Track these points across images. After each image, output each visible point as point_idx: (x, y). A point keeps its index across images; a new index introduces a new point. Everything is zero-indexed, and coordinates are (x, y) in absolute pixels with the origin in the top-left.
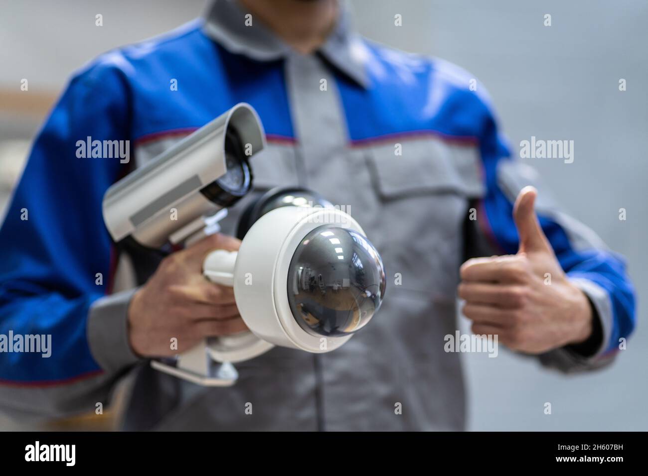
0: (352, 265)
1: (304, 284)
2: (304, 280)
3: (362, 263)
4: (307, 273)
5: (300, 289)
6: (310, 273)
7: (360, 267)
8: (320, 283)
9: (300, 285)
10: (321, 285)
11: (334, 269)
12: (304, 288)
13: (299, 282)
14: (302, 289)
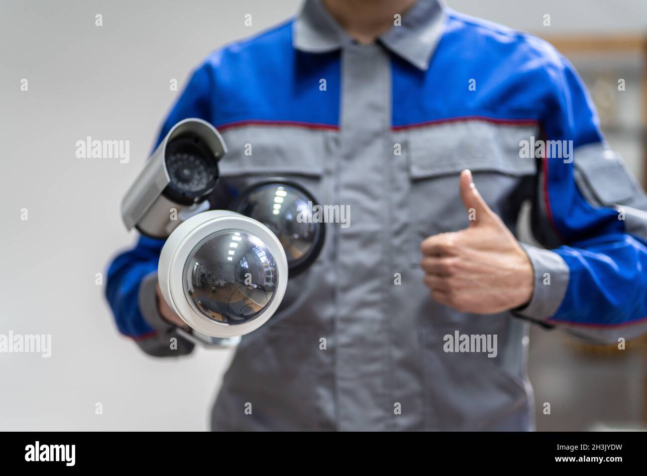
0: (238, 265)
1: (197, 281)
2: (197, 277)
3: (248, 265)
4: (200, 270)
5: (194, 286)
6: (202, 270)
7: (246, 268)
8: (209, 280)
9: (194, 282)
10: (210, 282)
11: (222, 268)
12: (198, 285)
13: (193, 278)
14: (196, 286)
